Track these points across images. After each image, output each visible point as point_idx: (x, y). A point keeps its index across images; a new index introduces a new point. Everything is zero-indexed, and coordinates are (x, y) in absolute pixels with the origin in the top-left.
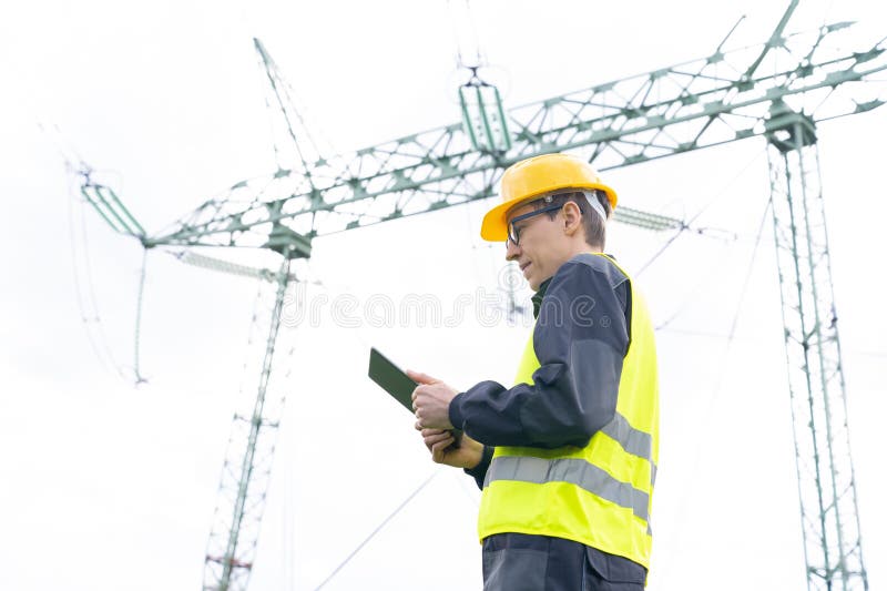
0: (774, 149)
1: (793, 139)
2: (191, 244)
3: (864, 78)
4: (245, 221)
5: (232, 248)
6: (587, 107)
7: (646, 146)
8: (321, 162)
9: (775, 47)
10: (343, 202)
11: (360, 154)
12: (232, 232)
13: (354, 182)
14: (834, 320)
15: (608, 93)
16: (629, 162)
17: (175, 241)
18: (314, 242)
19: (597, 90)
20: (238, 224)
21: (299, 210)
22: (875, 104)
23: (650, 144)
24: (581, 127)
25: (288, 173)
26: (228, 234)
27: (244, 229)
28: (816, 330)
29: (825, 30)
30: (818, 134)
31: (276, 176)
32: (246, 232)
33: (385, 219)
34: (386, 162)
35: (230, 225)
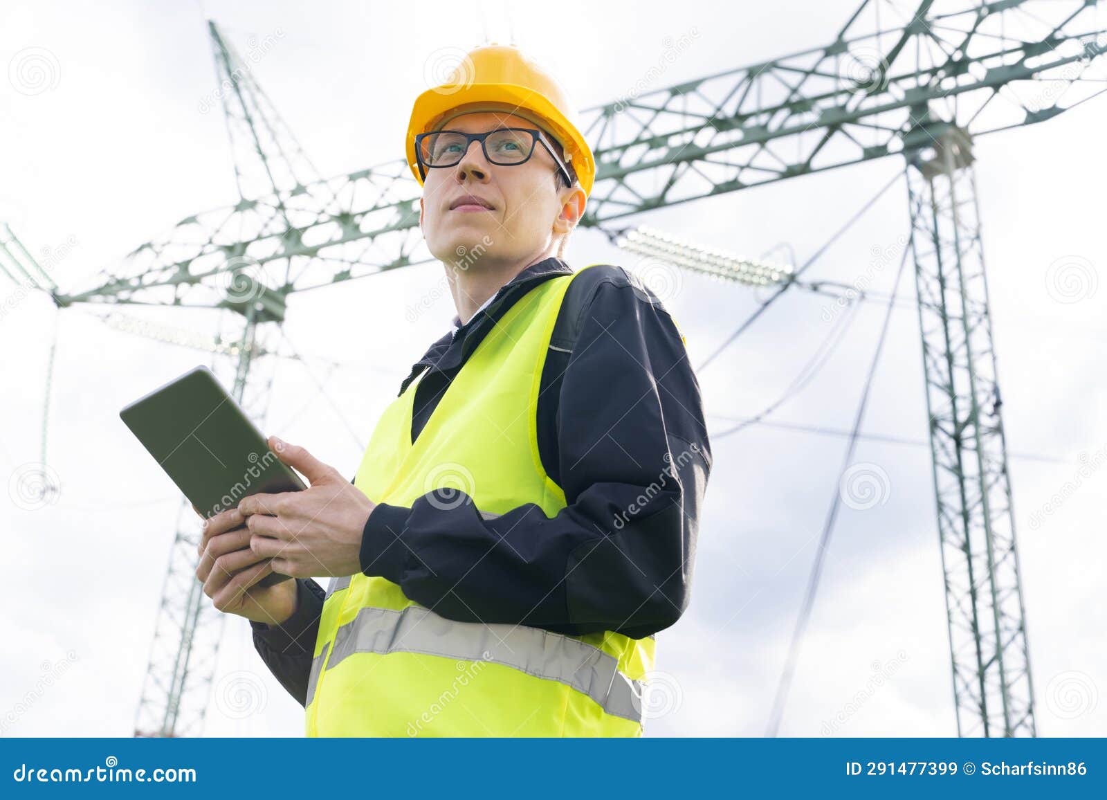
0: (914, 172)
1: (941, 156)
2: (121, 302)
3: (1035, 75)
4: (194, 270)
5: (177, 308)
6: (663, 115)
7: (742, 168)
8: (299, 190)
9: (917, 34)
10: (331, 243)
11: (352, 178)
12: (177, 284)
13: (344, 218)
14: (998, 404)
15: (691, 96)
16: (719, 190)
17: (99, 298)
18: (290, 299)
19: (675, 92)
20: (184, 275)
21: (270, 254)
22: (1054, 112)
23: (748, 166)
24: (654, 143)
25: (253, 204)
26: (171, 288)
27: (193, 281)
28: (973, 419)
29: (984, 11)
30: (976, 151)
31: (238, 208)
32: (197, 286)
33: (386, 268)
34: (387, 190)
35: (175, 275)
